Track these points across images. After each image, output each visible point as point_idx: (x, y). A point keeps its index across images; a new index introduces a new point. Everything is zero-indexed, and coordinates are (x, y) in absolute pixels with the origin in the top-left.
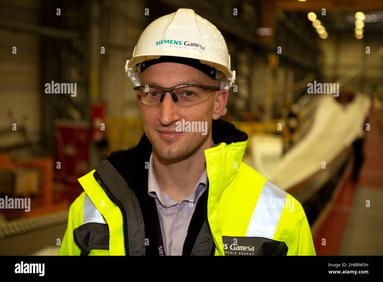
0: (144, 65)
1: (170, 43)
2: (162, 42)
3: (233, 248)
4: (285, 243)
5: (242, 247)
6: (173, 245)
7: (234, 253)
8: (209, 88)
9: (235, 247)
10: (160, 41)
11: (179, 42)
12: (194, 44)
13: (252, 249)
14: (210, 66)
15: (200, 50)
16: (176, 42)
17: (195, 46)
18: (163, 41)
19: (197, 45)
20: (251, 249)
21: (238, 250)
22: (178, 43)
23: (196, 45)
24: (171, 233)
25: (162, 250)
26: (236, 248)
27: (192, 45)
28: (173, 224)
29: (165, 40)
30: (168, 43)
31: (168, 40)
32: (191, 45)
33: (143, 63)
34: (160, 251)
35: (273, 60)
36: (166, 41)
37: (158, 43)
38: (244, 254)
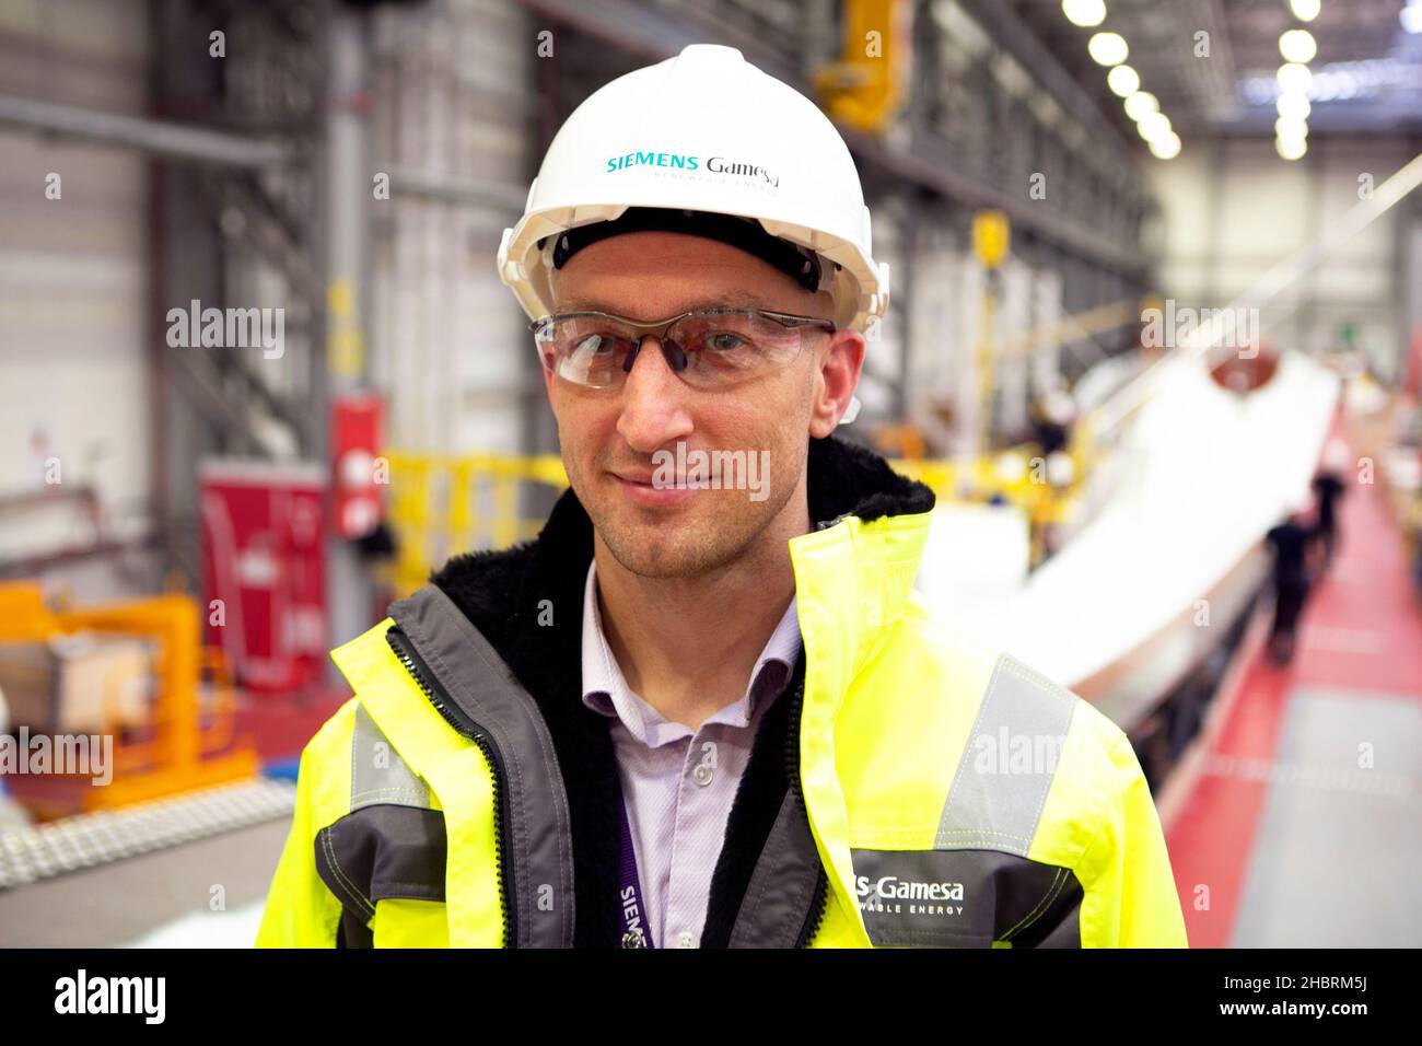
0: (565, 244)
1: (659, 164)
2: (628, 160)
3: (886, 889)
4: (1071, 871)
5: (920, 886)
6: (672, 884)
7: (893, 908)
8: (795, 323)
9: (893, 888)
10: (621, 159)
11: (690, 160)
12: (742, 169)
13: (957, 894)
14: (797, 242)
15: (762, 188)
16: (678, 161)
17: (745, 173)
18: (634, 157)
19: (753, 171)
20: (954, 891)
21: (906, 896)
22: (687, 164)
23: (748, 169)
24: (665, 838)
25: (634, 900)
26: (900, 890)
27: (736, 169)
28: (673, 809)
29: (640, 154)
30: (651, 163)
31: (651, 155)
32: (730, 170)
33: (563, 235)
34: (625, 904)
35: (991, 234)
36: (645, 157)
37: (615, 166)
38: (927, 910)
